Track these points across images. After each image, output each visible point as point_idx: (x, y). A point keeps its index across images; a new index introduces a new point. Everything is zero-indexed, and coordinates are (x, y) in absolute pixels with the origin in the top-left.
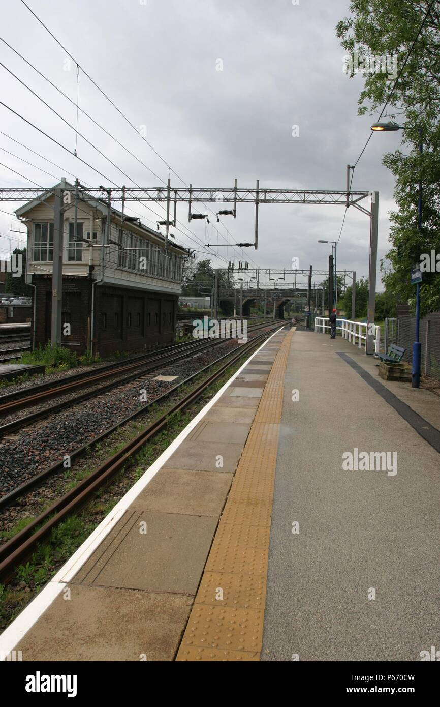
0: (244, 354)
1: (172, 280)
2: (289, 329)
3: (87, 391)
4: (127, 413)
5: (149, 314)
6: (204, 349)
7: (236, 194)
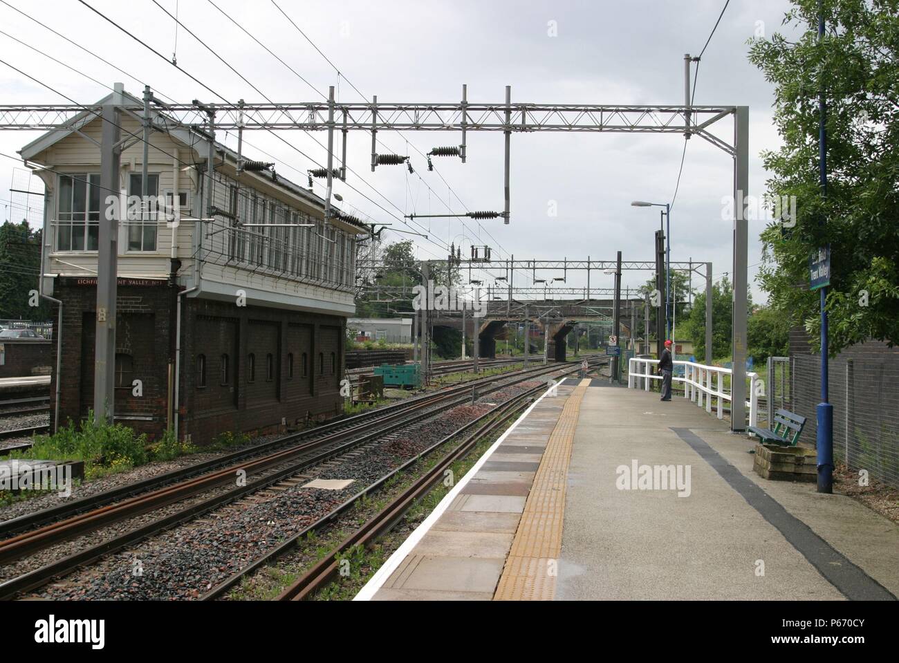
0: (485, 435)
1: (335, 286)
2: (577, 383)
3: (172, 510)
4: (257, 551)
5: (291, 355)
6: (403, 426)
7: (465, 114)
